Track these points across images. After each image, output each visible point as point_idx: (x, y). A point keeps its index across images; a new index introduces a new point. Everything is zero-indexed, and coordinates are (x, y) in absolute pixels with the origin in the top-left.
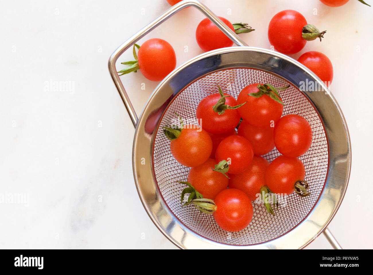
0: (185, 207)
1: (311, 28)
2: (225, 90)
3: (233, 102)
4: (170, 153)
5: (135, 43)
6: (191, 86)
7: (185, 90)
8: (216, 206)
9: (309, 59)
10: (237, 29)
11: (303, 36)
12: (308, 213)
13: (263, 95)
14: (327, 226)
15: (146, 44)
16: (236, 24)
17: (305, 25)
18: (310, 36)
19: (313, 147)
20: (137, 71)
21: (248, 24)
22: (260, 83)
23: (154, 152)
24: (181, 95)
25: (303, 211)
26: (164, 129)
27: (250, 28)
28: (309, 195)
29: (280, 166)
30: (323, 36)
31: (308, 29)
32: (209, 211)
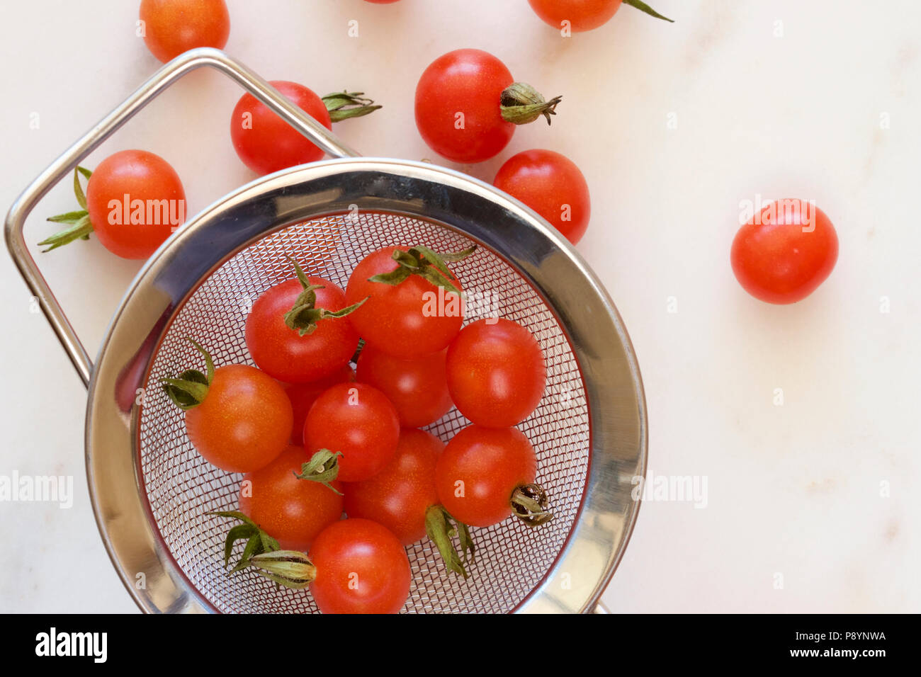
0: (237, 576)
1: (523, 92)
2: (314, 268)
3: (338, 299)
4: (187, 440)
5: (77, 164)
6: (225, 269)
7: (209, 279)
8: (315, 568)
9: (525, 172)
10: (337, 110)
11: (503, 115)
12: (548, 567)
13: (410, 275)
14: (598, 597)
15: (107, 166)
16: (332, 95)
17: (507, 86)
18: (520, 113)
19: (550, 395)
20: (90, 236)
21: (363, 94)
22: (400, 244)
23: (143, 454)
24: (199, 293)
25: (537, 563)
26: (164, 382)
27: (370, 102)
28: (550, 521)
29: (468, 453)
30: (555, 111)
31: (513, 94)
32: (298, 580)
